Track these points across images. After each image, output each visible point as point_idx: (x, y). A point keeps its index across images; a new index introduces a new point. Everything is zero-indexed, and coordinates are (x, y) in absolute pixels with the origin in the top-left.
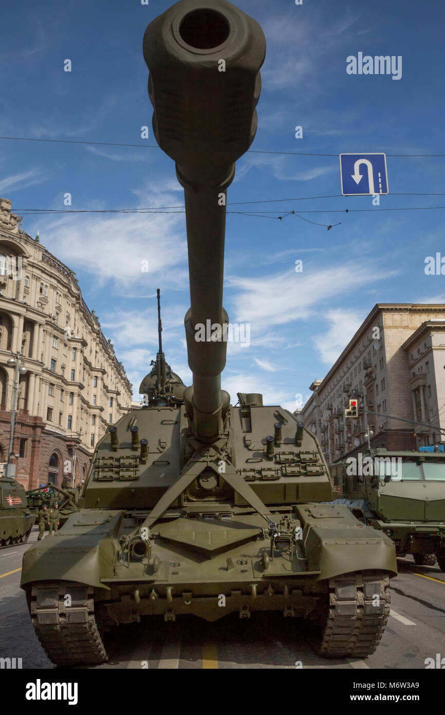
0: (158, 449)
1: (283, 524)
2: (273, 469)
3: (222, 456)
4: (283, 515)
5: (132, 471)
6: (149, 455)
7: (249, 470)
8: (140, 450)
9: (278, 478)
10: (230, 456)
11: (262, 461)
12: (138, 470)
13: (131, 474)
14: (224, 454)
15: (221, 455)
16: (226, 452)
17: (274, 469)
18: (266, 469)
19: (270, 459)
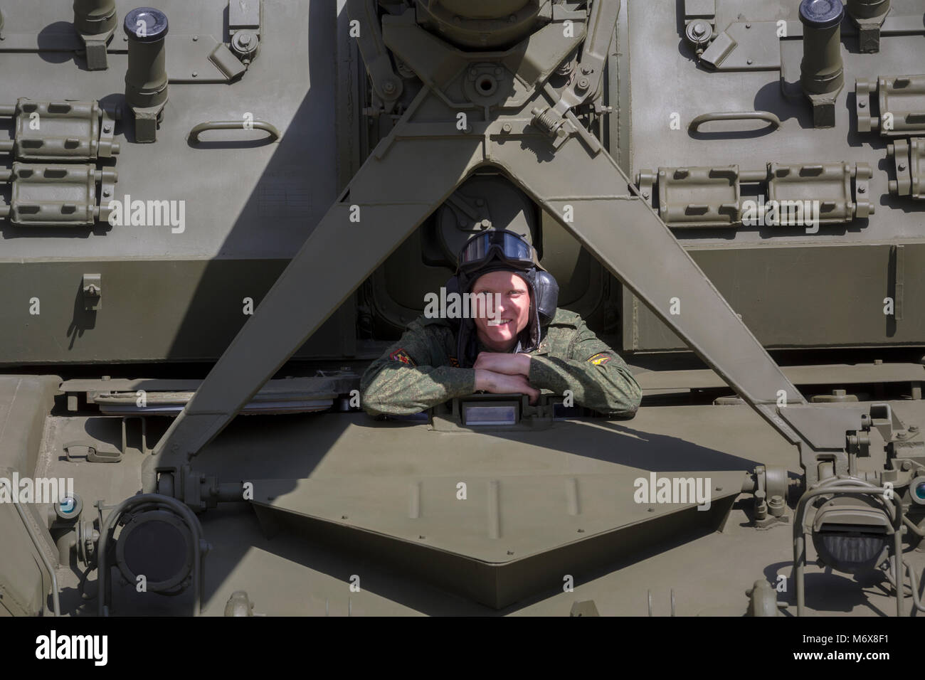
0: (213, 59)
1: (862, 450)
2: (829, 171)
3: (556, 112)
4: (867, 406)
5: (76, 182)
6: (171, 89)
7: (704, 175)
8: (119, 67)
9: (857, 223)
10: (600, 107)
11: (773, 127)
12: (113, 180)
13: (76, 196)
14: (567, 98)
15: (552, 103)
16: (579, 91)
17: (837, 170)
18: (795, 172)
19: (817, 118)
